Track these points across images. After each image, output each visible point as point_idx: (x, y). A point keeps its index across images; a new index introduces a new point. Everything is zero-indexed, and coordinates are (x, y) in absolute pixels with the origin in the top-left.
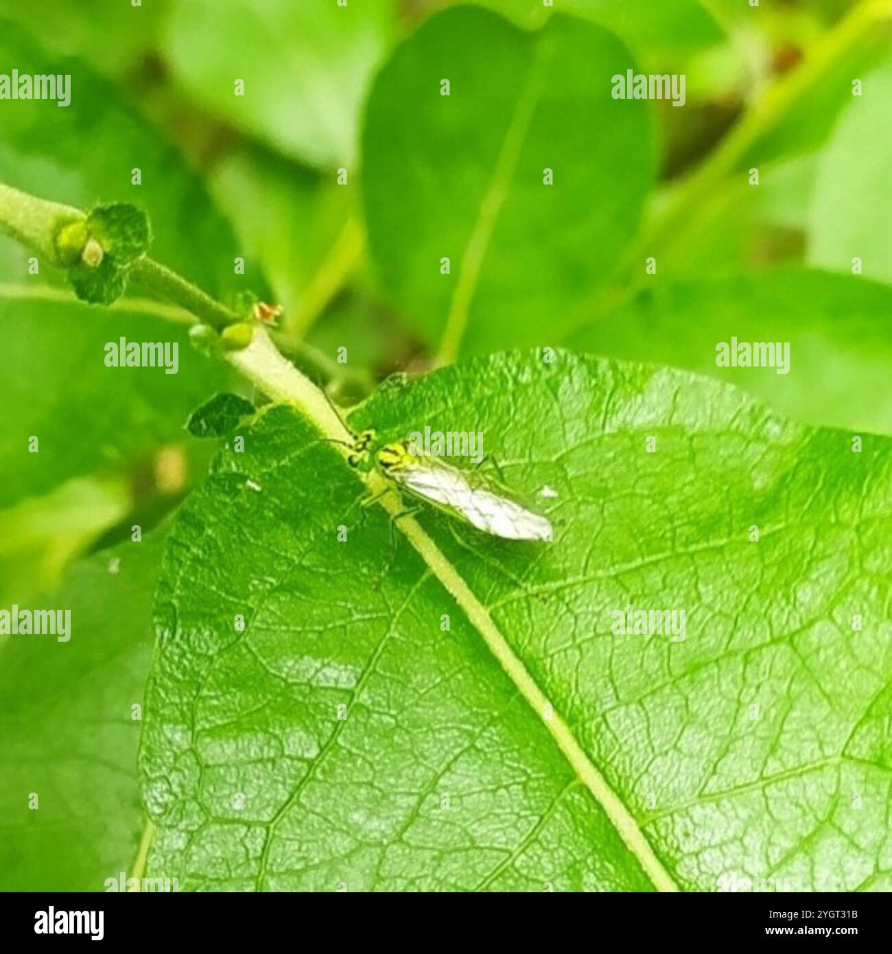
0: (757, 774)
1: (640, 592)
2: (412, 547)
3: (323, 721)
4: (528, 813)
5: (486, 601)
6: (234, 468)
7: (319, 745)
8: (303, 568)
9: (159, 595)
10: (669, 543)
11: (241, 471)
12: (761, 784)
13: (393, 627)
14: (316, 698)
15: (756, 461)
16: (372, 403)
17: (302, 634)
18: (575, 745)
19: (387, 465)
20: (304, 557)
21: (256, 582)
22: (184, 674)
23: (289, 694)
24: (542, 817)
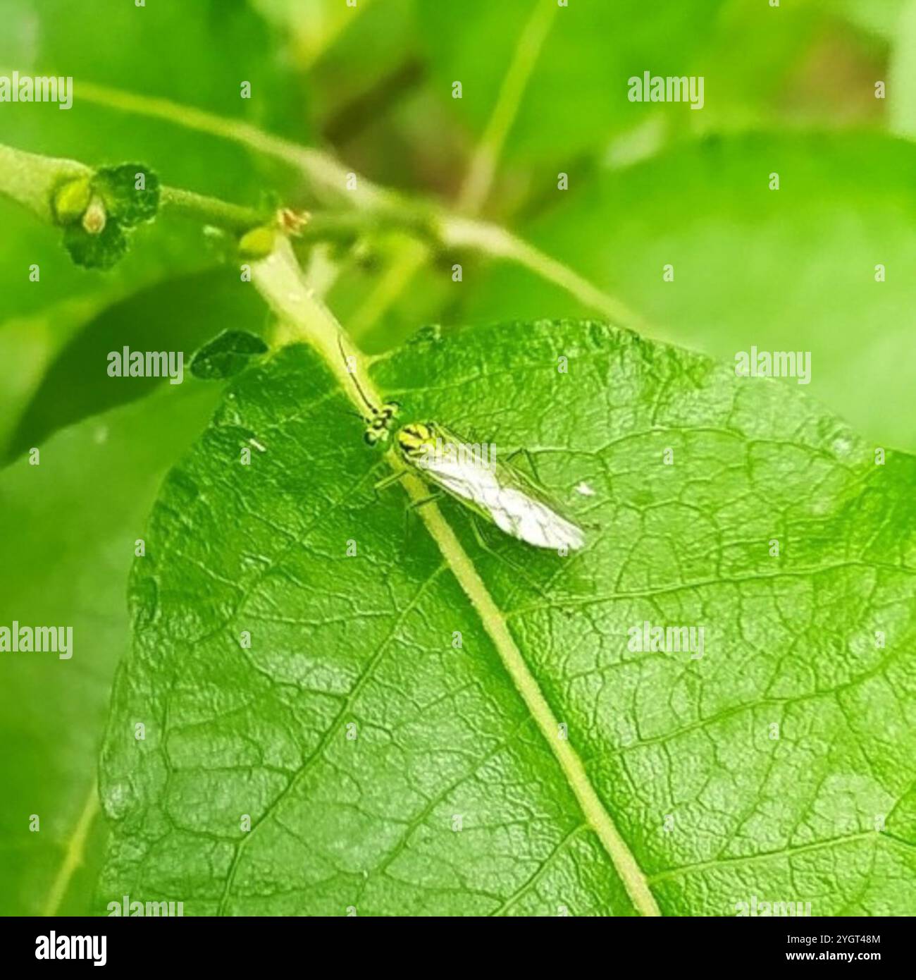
0: (785, 841)
1: (675, 619)
2: (428, 532)
3: (309, 730)
4: (528, 857)
5: (504, 607)
6: (237, 421)
7: (303, 757)
8: (304, 548)
9: (139, 570)
10: (714, 566)
11: (245, 426)
12: (788, 853)
13: (397, 628)
14: (304, 703)
15: (818, 481)
16: (399, 355)
17: (296, 628)
18: (587, 784)
19: (408, 448)
20: (305, 535)
21: (249, 561)
22: (159, 663)
23: (274, 696)
24: (542, 864)
